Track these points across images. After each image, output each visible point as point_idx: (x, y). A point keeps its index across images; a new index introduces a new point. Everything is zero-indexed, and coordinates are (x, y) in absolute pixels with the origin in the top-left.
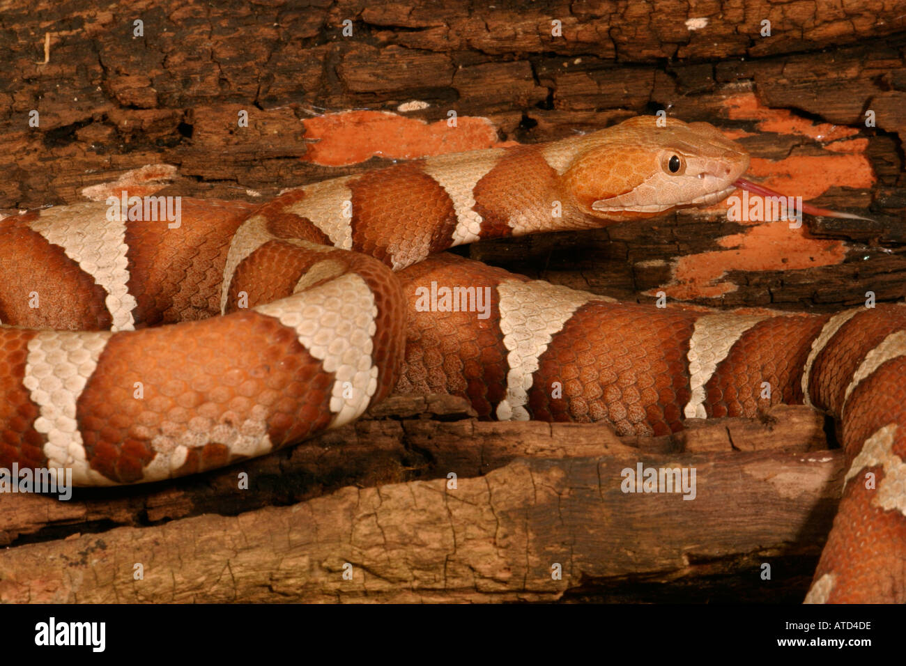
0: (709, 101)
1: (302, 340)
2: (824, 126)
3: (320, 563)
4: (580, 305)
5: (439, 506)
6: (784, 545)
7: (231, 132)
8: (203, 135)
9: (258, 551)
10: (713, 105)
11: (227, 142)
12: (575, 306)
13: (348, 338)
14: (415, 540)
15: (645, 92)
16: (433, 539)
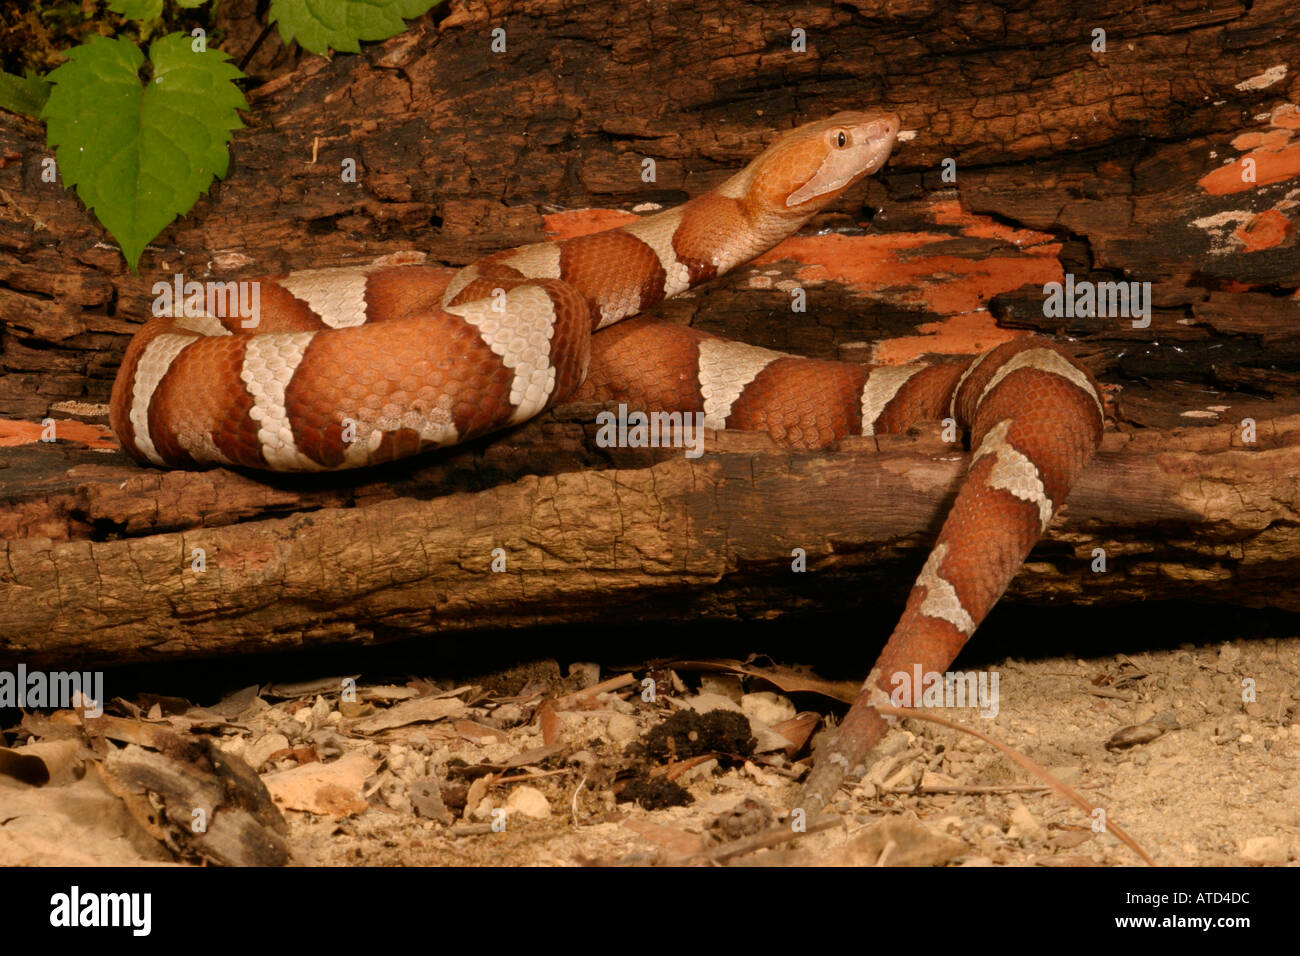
0: (918, 207)
1: (483, 337)
2: (1023, 232)
3: (503, 542)
4: (771, 360)
5: (609, 492)
6: (917, 535)
7: (477, 224)
8: (451, 226)
9: (448, 530)
10: (921, 210)
11: (473, 232)
12: (767, 361)
13: (527, 338)
14: (587, 523)
15: (859, 198)
16: (603, 521)
